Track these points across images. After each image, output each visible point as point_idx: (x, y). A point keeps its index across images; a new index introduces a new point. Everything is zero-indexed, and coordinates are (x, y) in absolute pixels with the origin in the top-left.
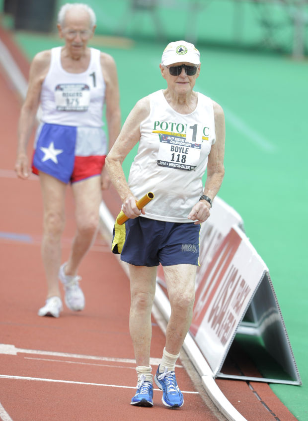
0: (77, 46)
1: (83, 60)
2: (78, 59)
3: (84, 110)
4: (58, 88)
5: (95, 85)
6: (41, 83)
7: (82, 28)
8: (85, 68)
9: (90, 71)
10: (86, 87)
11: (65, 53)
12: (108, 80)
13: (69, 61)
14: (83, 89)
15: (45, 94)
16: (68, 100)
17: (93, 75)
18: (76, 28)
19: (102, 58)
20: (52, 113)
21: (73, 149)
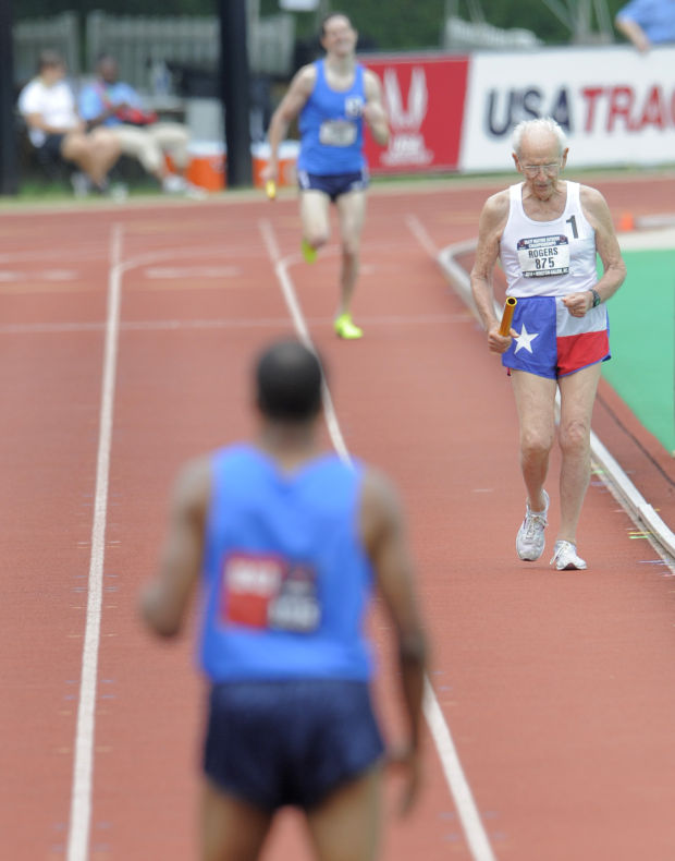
0: (543, 186)
1: (555, 200)
2: (548, 200)
3: (564, 273)
4: (522, 244)
5: (576, 235)
6: (499, 241)
7: (546, 159)
8: (559, 211)
9: (566, 216)
10: (563, 240)
11: (527, 193)
12: (598, 225)
13: (534, 204)
14: (558, 243)
15: (505, 255)
16: (538, 262)
17: (572, 220)
18: (537, 161)
19: (583, 194)
20: (518, 284)
21: (553, 328)
